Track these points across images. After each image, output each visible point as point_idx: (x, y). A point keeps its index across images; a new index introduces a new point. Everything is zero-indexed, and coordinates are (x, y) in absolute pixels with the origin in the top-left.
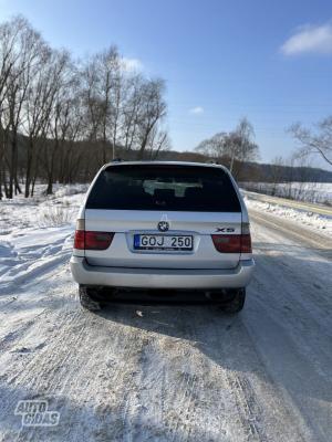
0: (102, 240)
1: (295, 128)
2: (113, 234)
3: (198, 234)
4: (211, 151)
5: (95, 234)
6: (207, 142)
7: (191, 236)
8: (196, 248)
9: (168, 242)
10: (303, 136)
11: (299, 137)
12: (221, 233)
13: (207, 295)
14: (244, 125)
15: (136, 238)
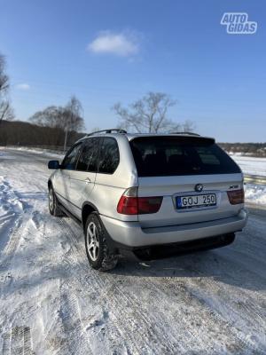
0: (152, 205)
1: (117, 107)
2: (161, 198)
3: (218, 191)
4: (44, 121)
5: (146, 199)
6: (40, 114)
7: (213, 194)
8: (219, 203)
9: (201, 200)
10: (123, 113)
11: (120, 114)
12: (232, 189)
13: (223, 238)
14: (74, 101)
15: (178, 199)
